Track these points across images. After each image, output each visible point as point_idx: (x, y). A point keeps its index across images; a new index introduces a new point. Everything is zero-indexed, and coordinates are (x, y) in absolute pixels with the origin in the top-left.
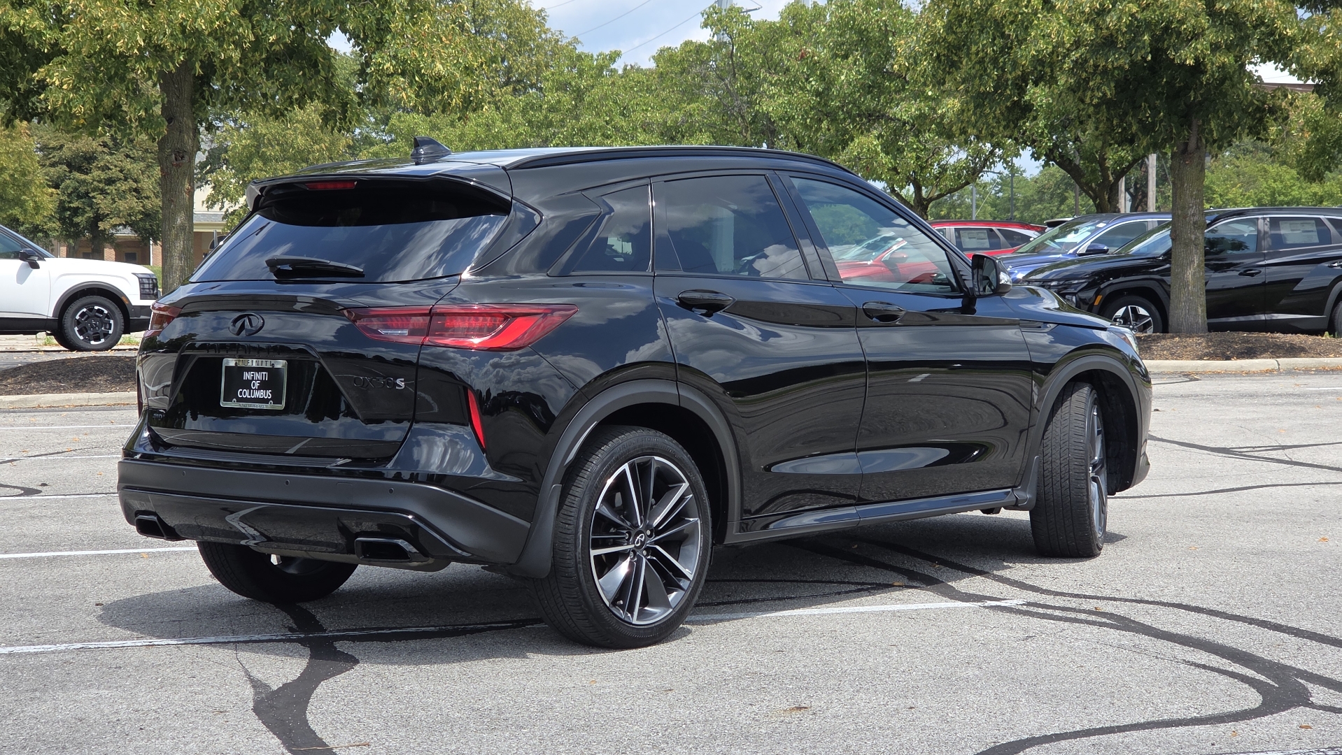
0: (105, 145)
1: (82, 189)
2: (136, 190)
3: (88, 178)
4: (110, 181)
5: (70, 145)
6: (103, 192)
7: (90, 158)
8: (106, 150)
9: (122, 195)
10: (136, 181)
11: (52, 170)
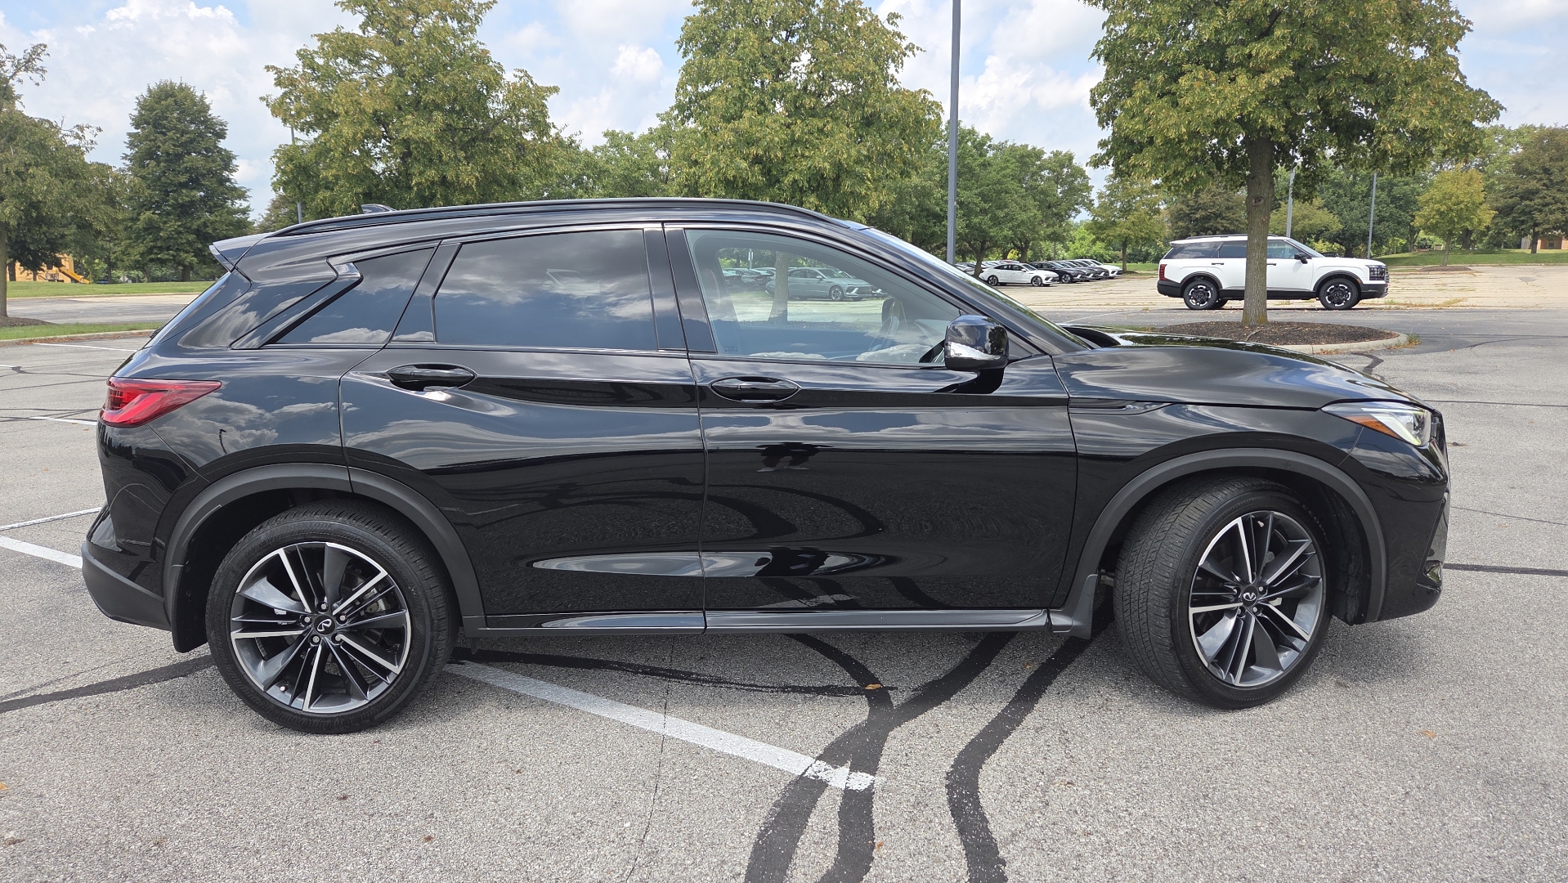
0: (1544, 185)
1: (1527, 210)
2: (1563, 209)
3: (1532, 203)
4: (1547, 205)
5: (1522, 186)
6: (1540, 211)
7: (1535, 192)
8: (1544, 188)
9: (1552, 212)
10: (1562, 204)
11: (1510, 200)
